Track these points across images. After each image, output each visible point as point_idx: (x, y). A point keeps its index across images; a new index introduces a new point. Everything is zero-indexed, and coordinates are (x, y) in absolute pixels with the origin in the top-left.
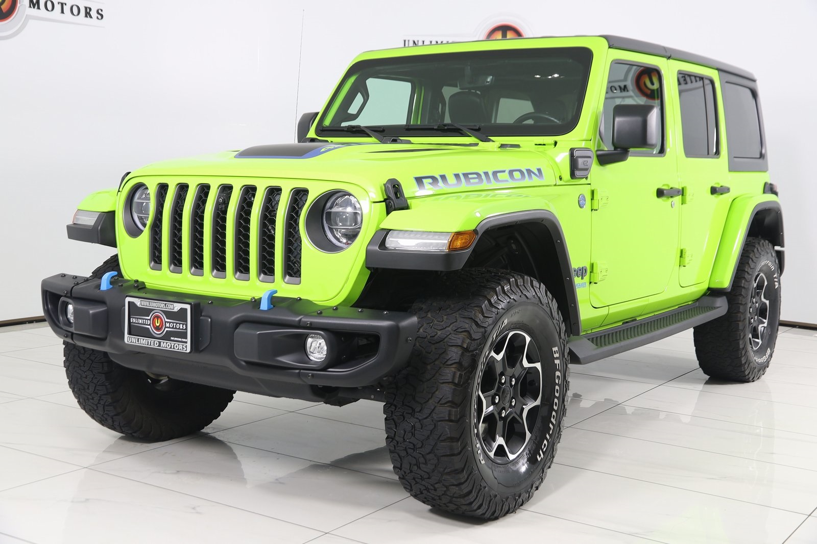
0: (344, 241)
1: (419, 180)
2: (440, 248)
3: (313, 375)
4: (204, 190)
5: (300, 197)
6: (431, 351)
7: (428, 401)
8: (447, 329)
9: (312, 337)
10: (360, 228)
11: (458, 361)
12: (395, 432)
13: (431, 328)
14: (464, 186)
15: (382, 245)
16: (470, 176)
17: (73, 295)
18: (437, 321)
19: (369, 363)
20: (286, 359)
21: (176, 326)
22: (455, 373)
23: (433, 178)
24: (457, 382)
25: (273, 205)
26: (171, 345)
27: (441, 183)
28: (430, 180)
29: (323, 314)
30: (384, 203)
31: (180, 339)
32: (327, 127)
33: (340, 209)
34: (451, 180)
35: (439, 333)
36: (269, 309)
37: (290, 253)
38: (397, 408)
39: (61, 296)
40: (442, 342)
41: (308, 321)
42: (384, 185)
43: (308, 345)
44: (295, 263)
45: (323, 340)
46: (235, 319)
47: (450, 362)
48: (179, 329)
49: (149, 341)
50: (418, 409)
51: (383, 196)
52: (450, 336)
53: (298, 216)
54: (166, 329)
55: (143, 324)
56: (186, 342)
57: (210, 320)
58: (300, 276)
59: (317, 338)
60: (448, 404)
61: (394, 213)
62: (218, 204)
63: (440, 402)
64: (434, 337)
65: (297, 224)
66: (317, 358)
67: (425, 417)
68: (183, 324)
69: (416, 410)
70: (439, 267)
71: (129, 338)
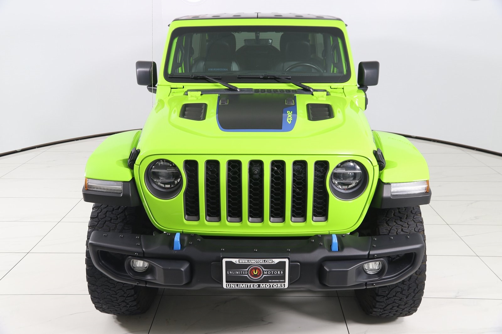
17: (145, 256)
21: (273, 272)
26: (270, 285)
31: (278, 281)
41: (374, 254)
46: (319, 260)
48: (277, 274)
49: (249, 285)
54: (264, 276)
55: (241, 274)
56: (284, 282)
57: (299, 264)
68: (281, 271)
71: (227, 285)
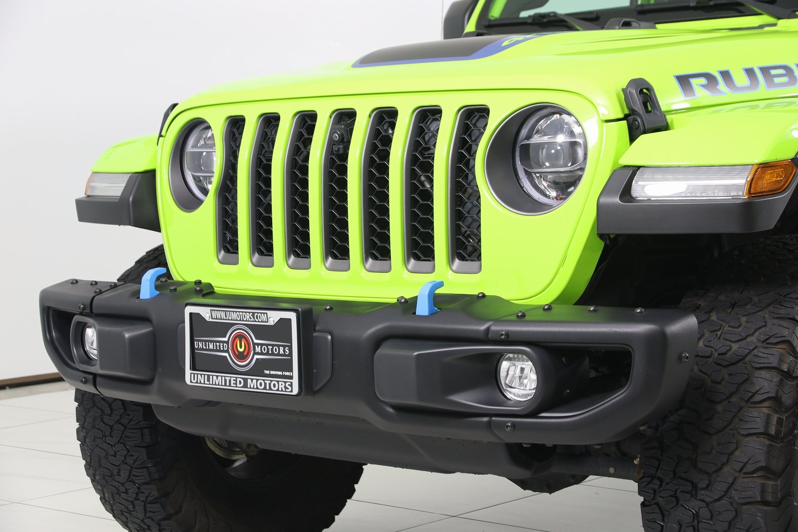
0: (553, 194)
1: (684, 81)
2: (732, 194)
3: (514, 425)
4: (306, 121)
5: (474, 121)
6: (723, 379)
7: (720, 469)
8: (749, 339)
9: (509, 359)
10: (582, 169)
11: (774, 395)
12: (662, 526)
13: (719, 338)
14: (763, 90)
15: (626, 193)
16: (773, 72)
17: (94, 311)
18: (729, 326)
19: (614, 400)
20: (465, 399)
21: (272, 350)
22: (768, 417)
23: (708, 76)
24: (773, 433)
25: (427, 138)
26: (265, 384)
27: (722, 85)
28: (703, 81)
29: (527, 318)
30: (625, 122)
31: (280, 373)
32: (496, 20)
33: (546, 139)
34: (741, 79)
35: (735, 347)
36: (432, 314)
37: (460, 220)
38: (664, 484)
39: (75, 314)
40: (740, 364)
41: (502, 331)
42: (623, 90)
43: (503, 374)
44: (469, 236)
45: (530, 363)
46: (374, 333)
47: (758, 398)
48: (279, 354)
49: (228, 379)
50: (702, 484)
51: (623, 110)
52: (755, 352)
53: (473, 155)
54: (256, 357)
55: (217, 351)
56: (291, 377)
57: (329, 337)
58: (479, 258)
59: (519, 360)
60: (760, 473)
61: (643, 139)
62: (331, 143)
63: (745, 470)
64: (725, 354)
65: (472, 169)
66: (519, 396)
67: (716, 497)
68: (284, 347)
69: (700, 485)
70: (732, 227)
71: (192, 375)
